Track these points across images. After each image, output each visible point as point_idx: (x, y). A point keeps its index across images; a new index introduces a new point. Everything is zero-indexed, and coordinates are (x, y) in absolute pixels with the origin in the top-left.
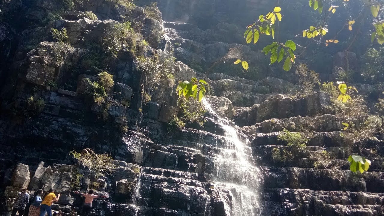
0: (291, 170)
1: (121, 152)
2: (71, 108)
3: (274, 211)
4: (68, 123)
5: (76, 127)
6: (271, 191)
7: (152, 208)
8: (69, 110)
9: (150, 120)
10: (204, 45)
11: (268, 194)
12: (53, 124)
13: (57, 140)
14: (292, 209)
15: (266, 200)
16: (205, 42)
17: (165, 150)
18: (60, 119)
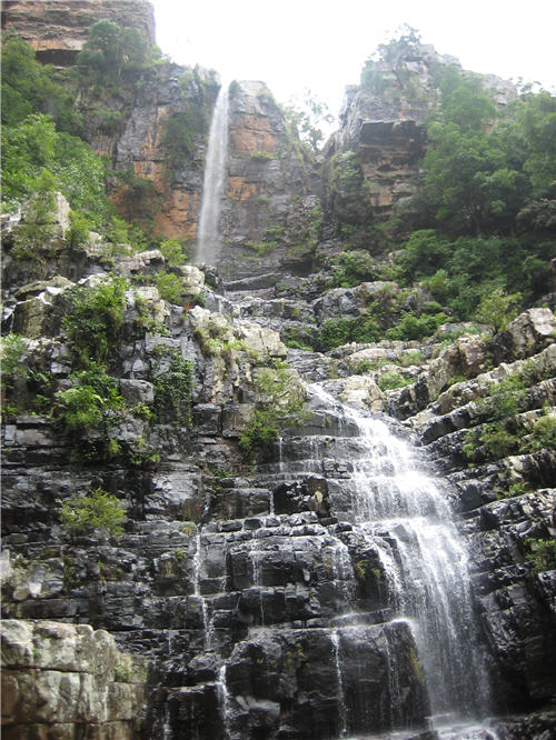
0: (506, 463)
1: (157, 506)
2: (45, 447)
3: (489, 548)
4: (45, 474)
5: (60, 477)
6: (477, 514)
7: (234, 593)
8: (43, 451)
9: (207, 440)
10: (309, 302)
11: (471, 520)
12: (18, 482)
13: (29, 508)
14: (521, 534)
15: (470, 533)
16: (309, 297)
17: (244, 486)
18: (30, 471)
